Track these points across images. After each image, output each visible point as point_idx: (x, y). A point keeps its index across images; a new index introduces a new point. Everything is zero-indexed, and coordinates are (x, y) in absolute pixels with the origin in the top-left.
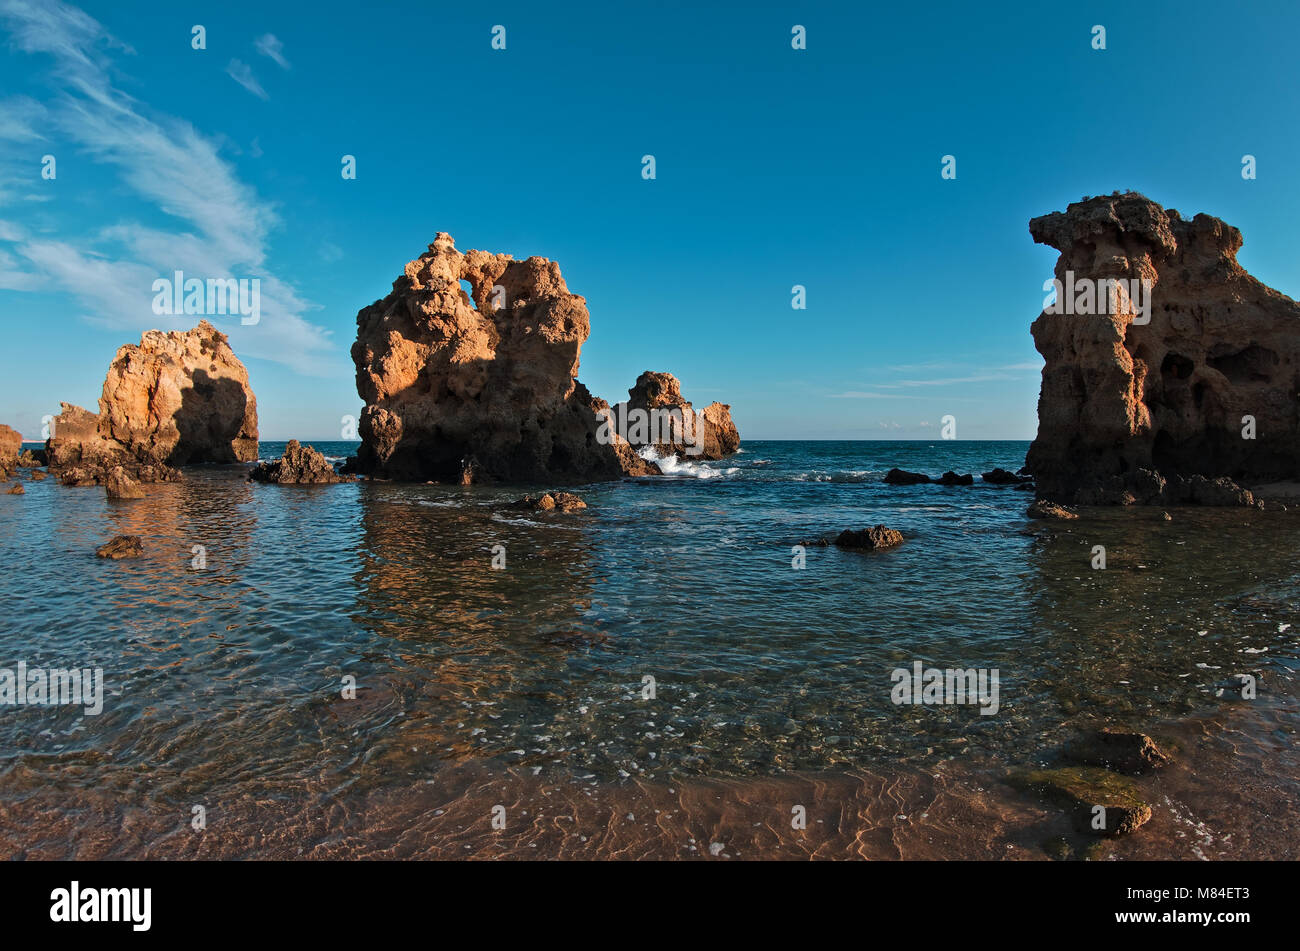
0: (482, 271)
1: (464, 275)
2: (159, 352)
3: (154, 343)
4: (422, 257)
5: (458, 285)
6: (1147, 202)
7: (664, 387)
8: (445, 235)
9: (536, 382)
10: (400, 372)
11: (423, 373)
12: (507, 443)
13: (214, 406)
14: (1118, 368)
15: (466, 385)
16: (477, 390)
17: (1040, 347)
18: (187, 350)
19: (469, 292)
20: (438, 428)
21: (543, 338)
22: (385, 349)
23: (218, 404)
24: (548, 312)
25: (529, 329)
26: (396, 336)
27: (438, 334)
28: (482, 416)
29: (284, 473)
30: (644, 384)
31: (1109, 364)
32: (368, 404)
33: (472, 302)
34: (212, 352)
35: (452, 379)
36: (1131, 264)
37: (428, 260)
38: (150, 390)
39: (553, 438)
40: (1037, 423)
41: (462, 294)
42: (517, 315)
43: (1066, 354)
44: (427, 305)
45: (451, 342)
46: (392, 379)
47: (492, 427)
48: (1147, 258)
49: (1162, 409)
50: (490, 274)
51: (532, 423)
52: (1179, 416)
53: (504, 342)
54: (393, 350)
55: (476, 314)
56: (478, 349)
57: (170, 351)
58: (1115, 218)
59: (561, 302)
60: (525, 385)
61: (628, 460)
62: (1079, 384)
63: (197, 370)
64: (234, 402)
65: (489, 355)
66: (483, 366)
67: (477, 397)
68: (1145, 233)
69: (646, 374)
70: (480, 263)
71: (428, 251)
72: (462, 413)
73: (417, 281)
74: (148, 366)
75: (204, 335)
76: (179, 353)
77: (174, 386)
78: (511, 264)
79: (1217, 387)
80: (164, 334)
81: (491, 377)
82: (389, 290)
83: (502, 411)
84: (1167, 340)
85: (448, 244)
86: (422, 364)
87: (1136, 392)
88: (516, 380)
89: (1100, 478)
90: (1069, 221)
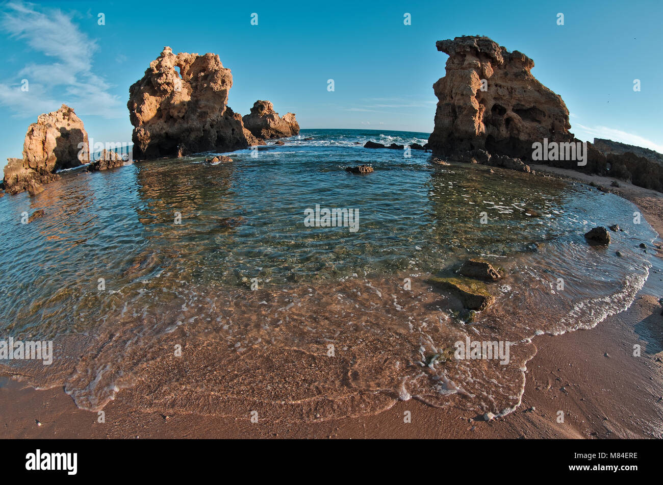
0: (184, 62)
1: (176, 64)
2: (45, 123)
3: (43, 120)
4: (158, 59)
5: (174, 69)
6: (492, 42)
7: (266, 107)
8: (168, 48)
9: (209, 108)
10: (149, 111)
11: (159, 110)
12: (197, 136)
13: (70, 142)
14: (472, 106)
15: (178, 113)
16: (183, 114)
17: (436, 94)
18: (57, 119)
19: (179, 71)
20: (166, 133)
21: (212, 88)
22: (142, 101)
23: (71, 140)
24: (214, 77)
25: (205, 85)
26: (146, 95)
27: (165, 91)
28: (185, 126)
29: (102, 165)
30: (257, 106)
31: (468, 104)
32: (136, 127)
33: (180, 75)
34: (68, 117)
35: (172, 110)
36: (482, 65)
37: (160, 59)
38: (43, 141)
39: (217, 132)
40: (434, 125)
41: (176, 73)
42: (200, 79)
43: (448, 98)
44: (160, 79)
45: (171, 94)
46: (145, 114)
47: (190, 130)
48: (489, 64)
49: (491, 126)
50: (188, 63)
51: (207, 126)
52: (498, 130)
53: (195, 92)
54: (145, 101)
55: (182, 81)
56: (183, 96)
57: (50, 122)
58: (476, 46)
59: (220, 72)
60: (204, 110)
61: (251, 139)
62: (454, 111)
63: (62, 128)
64: (78, 138)
65: (187, 98)
66: (185, 103)
67: (183, 117)
68: (489, 54)
69: (258, 102)
70: (183, 58)
71: (160, 55)
72: (177, 126)
73: (156, 69)
74: (42, 130)
75: (64, 111)
76: (54, 121)
77: (53, 137)
78: (197, 57)
79: (516, 121)
80: (47, 115)
81: (189, 108)
82: (143, 75)
83: (195, 123)
84: (495, 98)
85: (169, 51)
86: (158, 106)
87: (479, 117)
88: (200, 108)
89: (461, 151)
90: (454, 44)
